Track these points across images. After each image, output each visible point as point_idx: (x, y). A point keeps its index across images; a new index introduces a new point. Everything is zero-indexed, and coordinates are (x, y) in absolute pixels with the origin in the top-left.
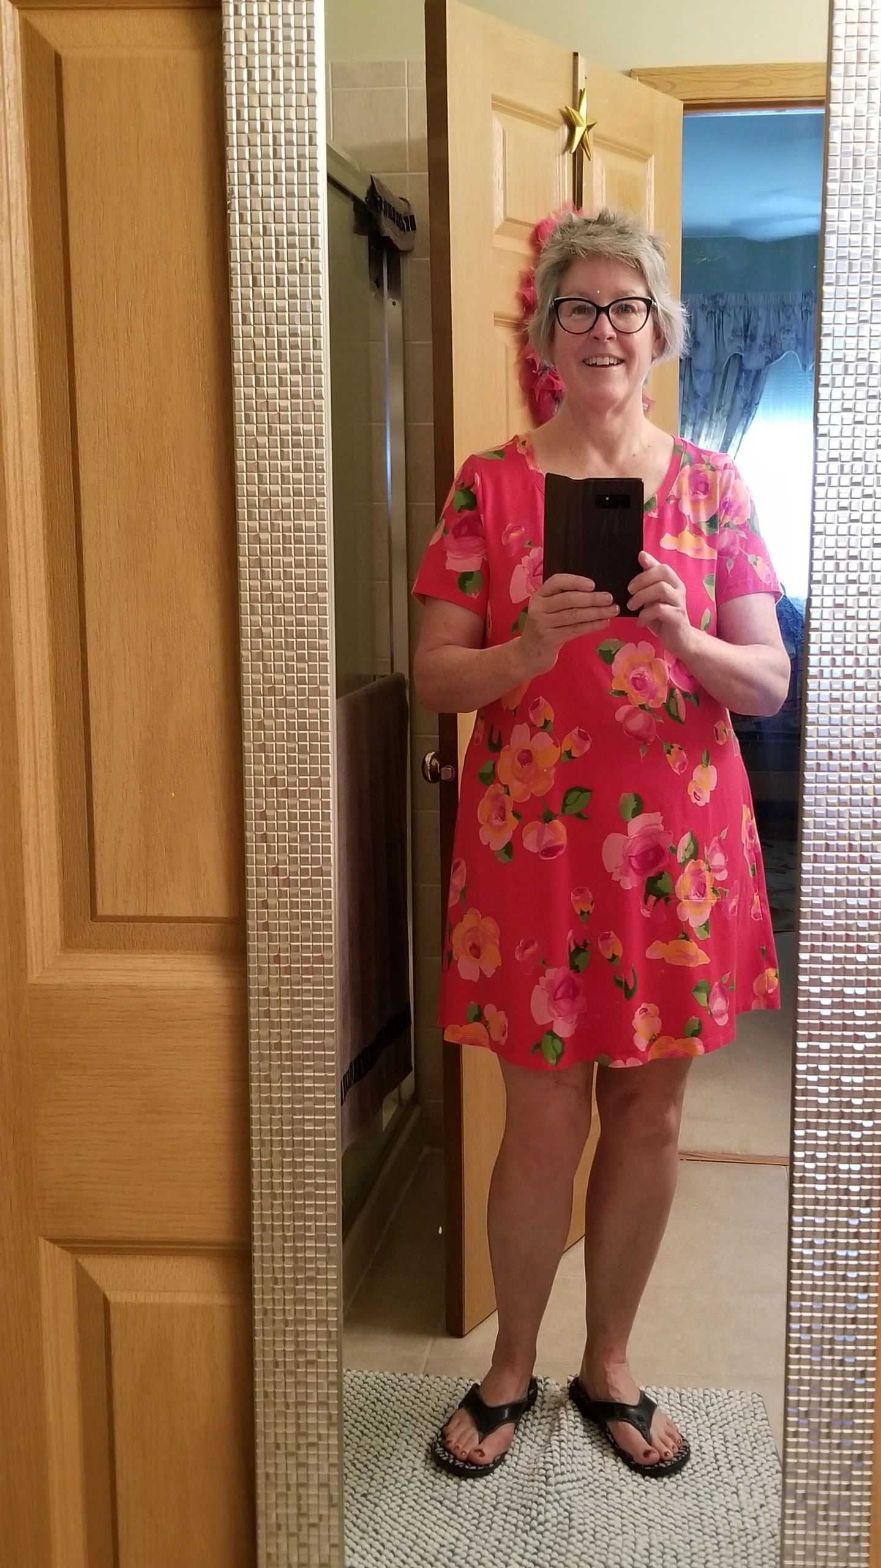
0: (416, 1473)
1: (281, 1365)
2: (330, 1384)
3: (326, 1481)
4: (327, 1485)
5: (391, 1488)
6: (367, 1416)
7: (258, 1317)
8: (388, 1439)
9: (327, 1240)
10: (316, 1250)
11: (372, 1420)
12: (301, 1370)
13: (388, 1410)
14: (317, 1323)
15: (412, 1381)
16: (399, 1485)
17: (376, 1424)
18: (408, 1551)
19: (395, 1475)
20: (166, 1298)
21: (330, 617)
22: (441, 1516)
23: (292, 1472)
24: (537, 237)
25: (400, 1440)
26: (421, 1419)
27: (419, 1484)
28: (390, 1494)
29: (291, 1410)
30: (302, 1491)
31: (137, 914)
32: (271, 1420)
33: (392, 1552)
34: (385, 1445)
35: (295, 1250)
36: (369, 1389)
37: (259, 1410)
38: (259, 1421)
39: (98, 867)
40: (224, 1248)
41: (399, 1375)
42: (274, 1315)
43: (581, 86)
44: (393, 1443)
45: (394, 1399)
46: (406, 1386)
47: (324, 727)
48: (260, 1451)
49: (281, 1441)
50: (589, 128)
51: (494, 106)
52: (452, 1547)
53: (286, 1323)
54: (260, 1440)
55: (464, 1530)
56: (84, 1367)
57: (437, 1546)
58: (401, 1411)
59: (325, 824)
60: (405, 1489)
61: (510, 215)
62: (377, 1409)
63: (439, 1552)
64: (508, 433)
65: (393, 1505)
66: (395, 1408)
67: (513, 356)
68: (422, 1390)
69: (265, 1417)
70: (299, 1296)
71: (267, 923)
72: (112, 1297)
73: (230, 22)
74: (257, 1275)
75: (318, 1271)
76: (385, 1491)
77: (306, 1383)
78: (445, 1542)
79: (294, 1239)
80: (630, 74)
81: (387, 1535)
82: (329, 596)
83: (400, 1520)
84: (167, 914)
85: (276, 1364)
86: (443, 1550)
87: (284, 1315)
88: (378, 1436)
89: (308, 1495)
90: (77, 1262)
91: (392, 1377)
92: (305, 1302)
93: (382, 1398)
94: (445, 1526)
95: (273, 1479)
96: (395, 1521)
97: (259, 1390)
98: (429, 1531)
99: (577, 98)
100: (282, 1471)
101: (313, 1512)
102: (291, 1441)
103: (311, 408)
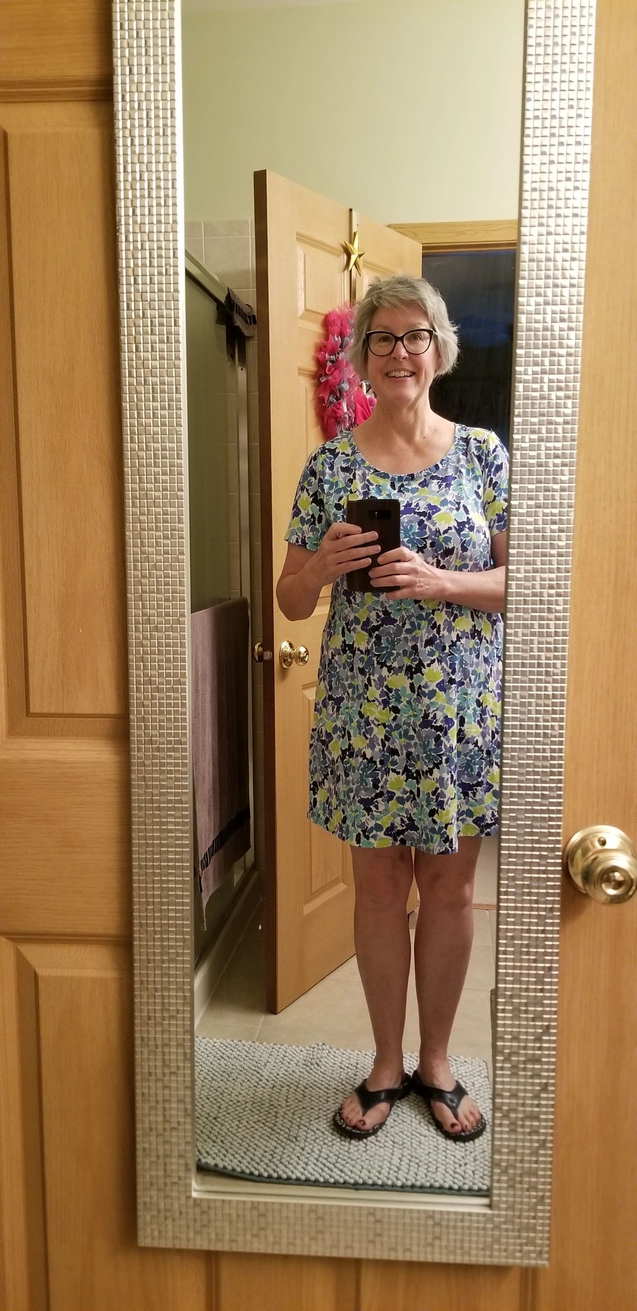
0: (247, 1105)
1: (153, 1018)
2: (185, 1032)
3: (182, 1098)
4: (184, 1102)
5: (232, 1114)
6: (215, 1068)
7: (136, 986)
8: (229, 1083)
9: (183, 933)
10: (176, 940)
11: (218, 1070)
12: (166, 1022)
13: (229, 1064)
14: (177, 990)
15: (244, 1046)
16: (237, 1112)
17: (221, 1073)
18: (243, 1154)
19: (234, 1106)
20: (76, 973)
21: (186, 509)
22: (264, 1132)
23: (160, 1092)
24: (327, 322)
25: (236, 1083)
26: (249, 1070)
27: (250, 1112)
28: (231, 1118)
29: (160, 1050)
30: (167, 1105)
31: (57, 712)
32: (146, 1056)
33: (233, 1155)
34: (227, 1086)
35: (162, 940)
36: (216, 1050)
37: (138, 1049)
38: (138, 1057)
39: (30, 680)
40: (114, 939)
41: (236, 1041)
42: (148, 984)
43: (354, 229)
44: (232, 1085)
45: (232, 1057)
46: (240, 1049)
47: (181, 584)
48: (138, 1077)
49: (153, 1071)
50: (360, 256)
51: (298, 239)
52: (272, 1153)
53: (156, 990)
54: (138, 1070)
55: (280, 1142)
56: (21, 1019)
57: (262, 1152)
58: (237, 1064)
59: (182, 649)
60: (241, 1115)
61: (309, 307)
62: (221, 1063)
63: (263, 1156)
64: (307, 451)
65: (233, 1125)
66: (233, 1063)
67: (311, 395)
68: (250, 1051)
69: (141, 1054)
70: (164, 971)
71: (144, 718)
72: (40, 972)
73: (119, 106)
74: (136, 957)
75: (177, 954)
76: (228, 1116)
77: (170, 1031)
78: (267, 1149)
79: (161, 933)
80: (389, 226)
81: (229, 1144)
82: (185, 494)
83: (238, 1134)
84: (76, 712)
85: (149, 1018)
86: (266, 1154)
87: (155, 984)
88: (222, 1080)
89: (171, 1108)
90: (17, 948)
91: (231, 1043)
92: (169, 975)
93: (224, 1056)
94: (267, 1139)
95: (147, 1097)
96: (234, 1135)
97: (137, 1035)
98: (257, 1142)
99: (352, 237)
100: (153, 1091)
101: (174, 1120)
102: (159, 1071)
103: (173, 366)
